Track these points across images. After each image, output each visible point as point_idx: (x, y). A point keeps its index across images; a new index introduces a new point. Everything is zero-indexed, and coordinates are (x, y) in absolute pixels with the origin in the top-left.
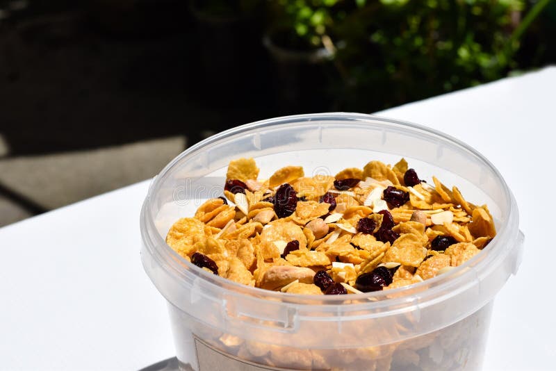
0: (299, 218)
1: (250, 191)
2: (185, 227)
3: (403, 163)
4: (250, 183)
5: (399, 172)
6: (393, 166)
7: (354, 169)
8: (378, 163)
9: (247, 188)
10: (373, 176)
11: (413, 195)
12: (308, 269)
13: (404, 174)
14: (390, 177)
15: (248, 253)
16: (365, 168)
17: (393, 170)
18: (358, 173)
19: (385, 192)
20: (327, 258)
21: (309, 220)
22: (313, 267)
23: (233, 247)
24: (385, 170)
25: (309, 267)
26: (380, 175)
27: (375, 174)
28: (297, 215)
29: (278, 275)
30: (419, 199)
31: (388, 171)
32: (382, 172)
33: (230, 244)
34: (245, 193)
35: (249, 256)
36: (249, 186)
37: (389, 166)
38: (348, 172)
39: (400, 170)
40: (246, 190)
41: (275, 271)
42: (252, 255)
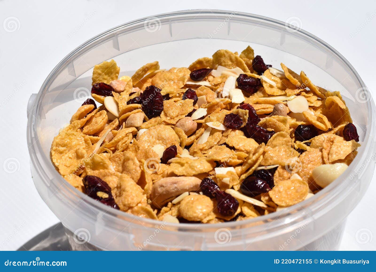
0: (169, 118)
1: (116, 92)
2: (67, 141)
3: (249, 51)
4: (115, 84)
5: (246, 59)
6: (240, 53)
7: (204, 58)
8: (226, 52)
9: (114, 90)
10: (223, 64)
11: (266, 82)
12: (194, 178)
13: (251, 61)
14: (238, 64)
15: (134, 167)
16: (213, 56)
17: (240, 57)
18: (208, 61)
19: (238, 80)
20: (209, 165)
21: (177, 119)
22: (198, 176)
23: (117, 159)
24: (233, 58)
25: (194, 176)
26: (230, 63)
27: (224, 62)
28: (166, 115)
29: (167, 188)
30: (271, 86)
31: (236, 58)
32: (231, 60)
33: (113, 157)
34: (112, 95)
35: (135, 169)
36: (114, 88)
37: (236, 53)
38: (200, 62)
39: (247, 57)
40: (113, 92)
41: (164, 185)
42: (138, 168)
